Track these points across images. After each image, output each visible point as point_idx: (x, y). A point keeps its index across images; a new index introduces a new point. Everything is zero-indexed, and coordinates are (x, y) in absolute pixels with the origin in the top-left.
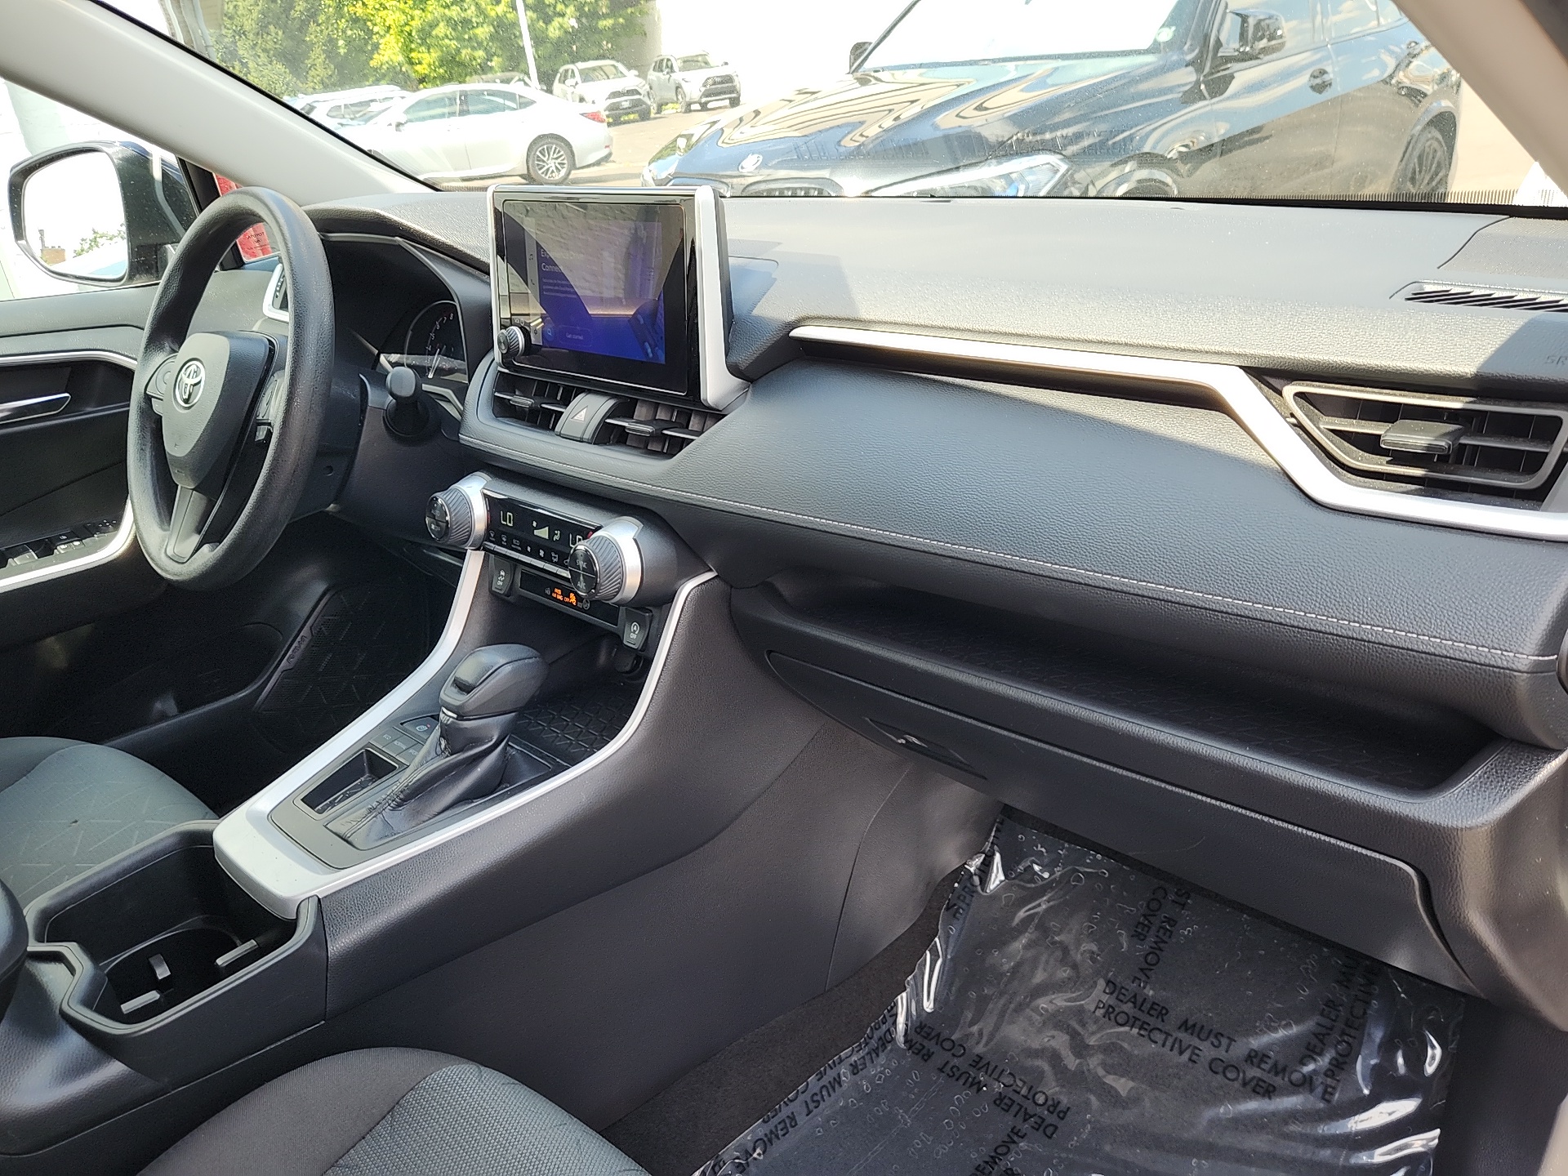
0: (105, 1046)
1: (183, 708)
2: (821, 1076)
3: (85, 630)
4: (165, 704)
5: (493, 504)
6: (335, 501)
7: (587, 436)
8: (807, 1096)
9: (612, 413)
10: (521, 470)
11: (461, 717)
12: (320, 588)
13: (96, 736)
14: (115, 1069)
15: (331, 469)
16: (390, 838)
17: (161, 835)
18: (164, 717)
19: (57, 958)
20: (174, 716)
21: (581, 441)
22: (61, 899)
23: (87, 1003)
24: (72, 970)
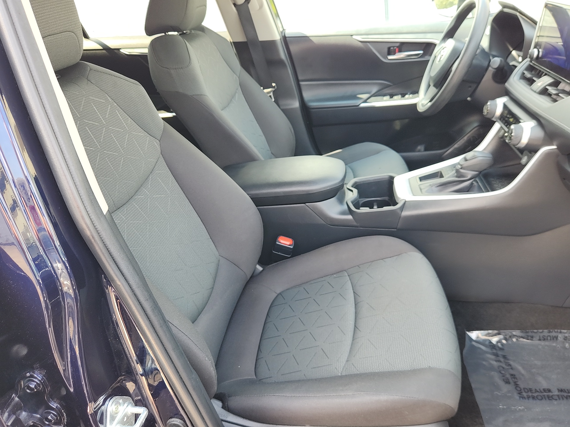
0: (350, 212)
1: (426, 150)
2: (550, 332)
3: (407, 121)
4: (421, 147)
5: (505, 107)
6: (470, 96)
7: (538, 91)
8: (541, 335)
9: (550, 85)
10: (516, 99)
11: (461, 168)
12: (476, 124)
13: (398, 150)
14: (350, 217)
15: (470, 87)
16: (430, 192)
17: (386, 174)
18: (419, 151)
19: (352, 191)
20: (422, 152)
21: (535, 92)
22: (361, 180)
23: (352, 202)
24: (353, 194)
